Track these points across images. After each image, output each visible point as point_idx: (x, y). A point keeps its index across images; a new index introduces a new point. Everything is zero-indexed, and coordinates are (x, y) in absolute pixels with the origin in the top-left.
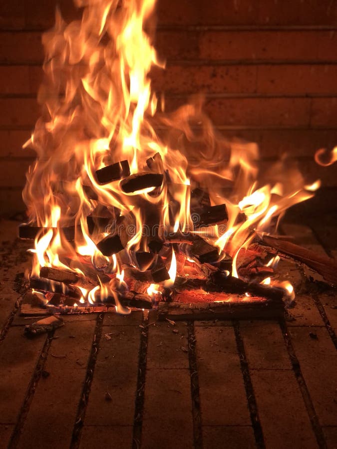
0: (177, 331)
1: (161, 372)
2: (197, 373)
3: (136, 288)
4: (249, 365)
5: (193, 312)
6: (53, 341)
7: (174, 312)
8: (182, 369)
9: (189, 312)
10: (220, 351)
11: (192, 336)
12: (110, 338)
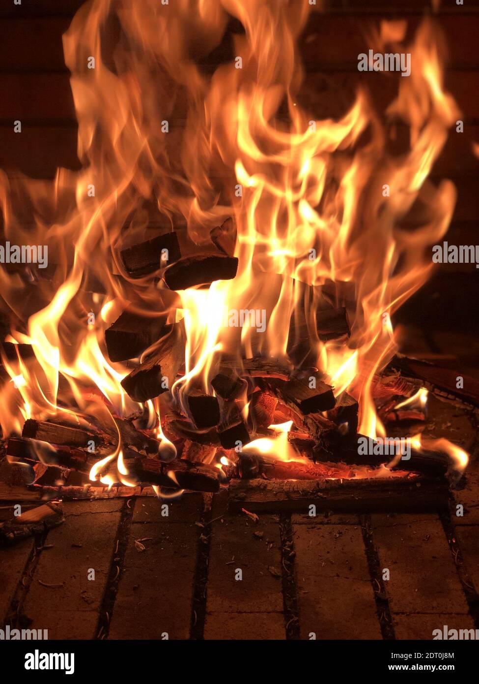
0: (261, 534)
1: (232, 618)
2: (297, 621)
3: (192, 455)
4: (392, 605)
5: (288, 497)
6: (43, 552)
7: (256, 498)
8: (269, 612)
9: (283, 498)
10: (338, 576)
11: (288, 543)
12: (143, 548)
